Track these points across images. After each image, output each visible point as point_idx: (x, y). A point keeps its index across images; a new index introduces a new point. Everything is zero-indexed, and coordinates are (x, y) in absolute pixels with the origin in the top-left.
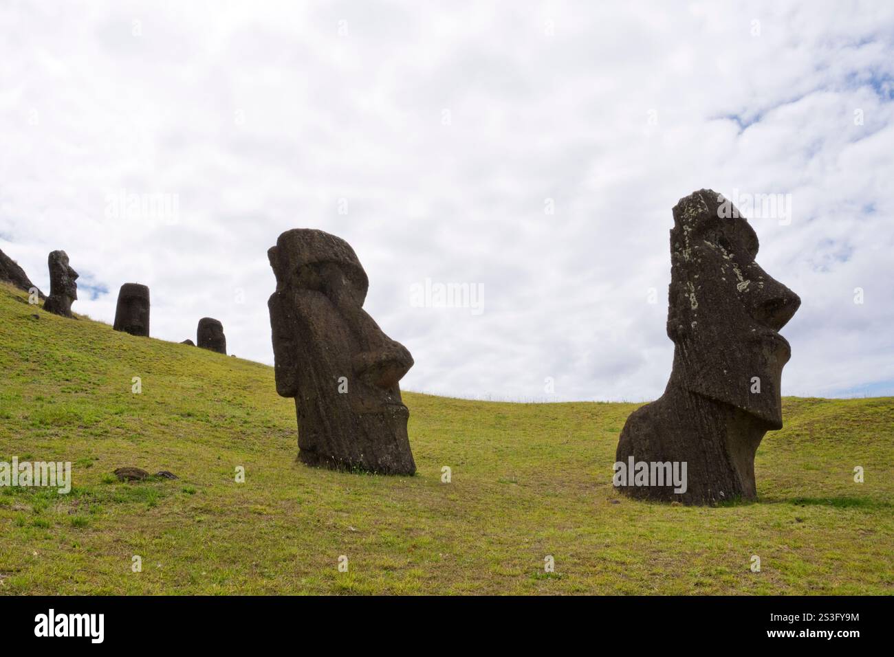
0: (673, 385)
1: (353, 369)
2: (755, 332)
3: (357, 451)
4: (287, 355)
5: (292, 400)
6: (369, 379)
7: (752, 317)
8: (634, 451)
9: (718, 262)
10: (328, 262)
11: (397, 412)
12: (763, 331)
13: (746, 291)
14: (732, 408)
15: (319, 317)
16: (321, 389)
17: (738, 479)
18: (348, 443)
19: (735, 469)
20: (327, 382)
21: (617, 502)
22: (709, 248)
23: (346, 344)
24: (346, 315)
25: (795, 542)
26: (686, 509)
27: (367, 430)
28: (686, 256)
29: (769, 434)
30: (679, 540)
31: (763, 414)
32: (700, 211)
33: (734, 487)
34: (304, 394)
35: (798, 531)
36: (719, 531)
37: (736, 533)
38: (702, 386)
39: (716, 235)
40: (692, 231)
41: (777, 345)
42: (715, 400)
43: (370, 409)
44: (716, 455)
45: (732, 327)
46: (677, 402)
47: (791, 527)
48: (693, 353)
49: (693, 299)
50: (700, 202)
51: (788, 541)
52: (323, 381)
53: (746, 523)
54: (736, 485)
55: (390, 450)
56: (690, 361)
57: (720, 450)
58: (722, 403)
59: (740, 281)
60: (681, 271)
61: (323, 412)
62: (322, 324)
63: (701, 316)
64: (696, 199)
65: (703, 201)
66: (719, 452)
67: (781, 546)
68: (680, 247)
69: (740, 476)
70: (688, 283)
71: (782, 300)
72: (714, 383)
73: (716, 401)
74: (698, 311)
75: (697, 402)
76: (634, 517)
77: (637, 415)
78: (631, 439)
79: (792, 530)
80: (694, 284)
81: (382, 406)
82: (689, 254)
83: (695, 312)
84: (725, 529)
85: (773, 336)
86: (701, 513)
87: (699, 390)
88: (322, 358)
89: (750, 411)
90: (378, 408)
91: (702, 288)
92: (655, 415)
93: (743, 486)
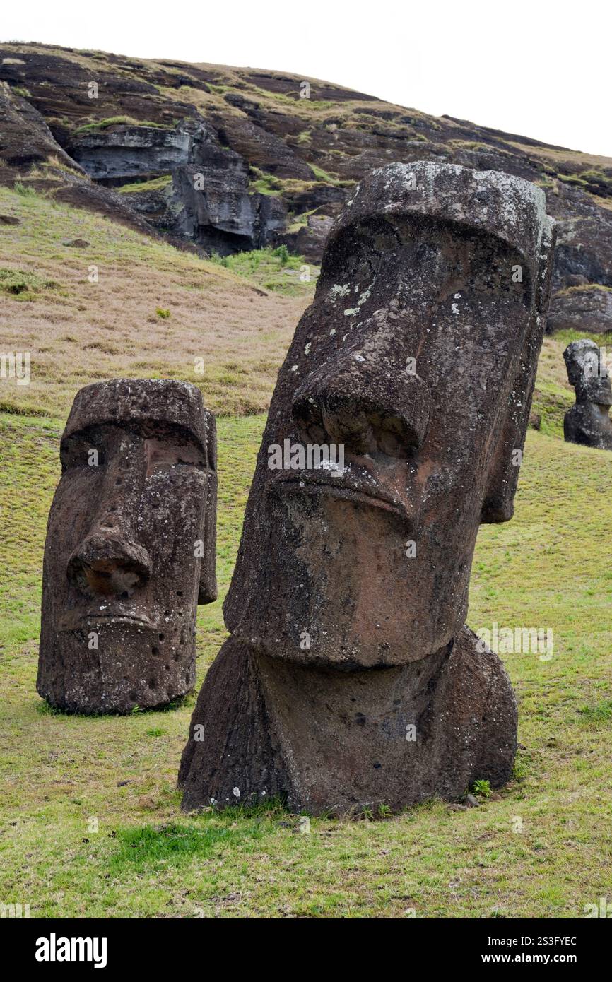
27: (62, 653)
54: (273, 778)
55: (86, 680)
81: (80, 620)
90: (76, 624)
93: (296, 781)
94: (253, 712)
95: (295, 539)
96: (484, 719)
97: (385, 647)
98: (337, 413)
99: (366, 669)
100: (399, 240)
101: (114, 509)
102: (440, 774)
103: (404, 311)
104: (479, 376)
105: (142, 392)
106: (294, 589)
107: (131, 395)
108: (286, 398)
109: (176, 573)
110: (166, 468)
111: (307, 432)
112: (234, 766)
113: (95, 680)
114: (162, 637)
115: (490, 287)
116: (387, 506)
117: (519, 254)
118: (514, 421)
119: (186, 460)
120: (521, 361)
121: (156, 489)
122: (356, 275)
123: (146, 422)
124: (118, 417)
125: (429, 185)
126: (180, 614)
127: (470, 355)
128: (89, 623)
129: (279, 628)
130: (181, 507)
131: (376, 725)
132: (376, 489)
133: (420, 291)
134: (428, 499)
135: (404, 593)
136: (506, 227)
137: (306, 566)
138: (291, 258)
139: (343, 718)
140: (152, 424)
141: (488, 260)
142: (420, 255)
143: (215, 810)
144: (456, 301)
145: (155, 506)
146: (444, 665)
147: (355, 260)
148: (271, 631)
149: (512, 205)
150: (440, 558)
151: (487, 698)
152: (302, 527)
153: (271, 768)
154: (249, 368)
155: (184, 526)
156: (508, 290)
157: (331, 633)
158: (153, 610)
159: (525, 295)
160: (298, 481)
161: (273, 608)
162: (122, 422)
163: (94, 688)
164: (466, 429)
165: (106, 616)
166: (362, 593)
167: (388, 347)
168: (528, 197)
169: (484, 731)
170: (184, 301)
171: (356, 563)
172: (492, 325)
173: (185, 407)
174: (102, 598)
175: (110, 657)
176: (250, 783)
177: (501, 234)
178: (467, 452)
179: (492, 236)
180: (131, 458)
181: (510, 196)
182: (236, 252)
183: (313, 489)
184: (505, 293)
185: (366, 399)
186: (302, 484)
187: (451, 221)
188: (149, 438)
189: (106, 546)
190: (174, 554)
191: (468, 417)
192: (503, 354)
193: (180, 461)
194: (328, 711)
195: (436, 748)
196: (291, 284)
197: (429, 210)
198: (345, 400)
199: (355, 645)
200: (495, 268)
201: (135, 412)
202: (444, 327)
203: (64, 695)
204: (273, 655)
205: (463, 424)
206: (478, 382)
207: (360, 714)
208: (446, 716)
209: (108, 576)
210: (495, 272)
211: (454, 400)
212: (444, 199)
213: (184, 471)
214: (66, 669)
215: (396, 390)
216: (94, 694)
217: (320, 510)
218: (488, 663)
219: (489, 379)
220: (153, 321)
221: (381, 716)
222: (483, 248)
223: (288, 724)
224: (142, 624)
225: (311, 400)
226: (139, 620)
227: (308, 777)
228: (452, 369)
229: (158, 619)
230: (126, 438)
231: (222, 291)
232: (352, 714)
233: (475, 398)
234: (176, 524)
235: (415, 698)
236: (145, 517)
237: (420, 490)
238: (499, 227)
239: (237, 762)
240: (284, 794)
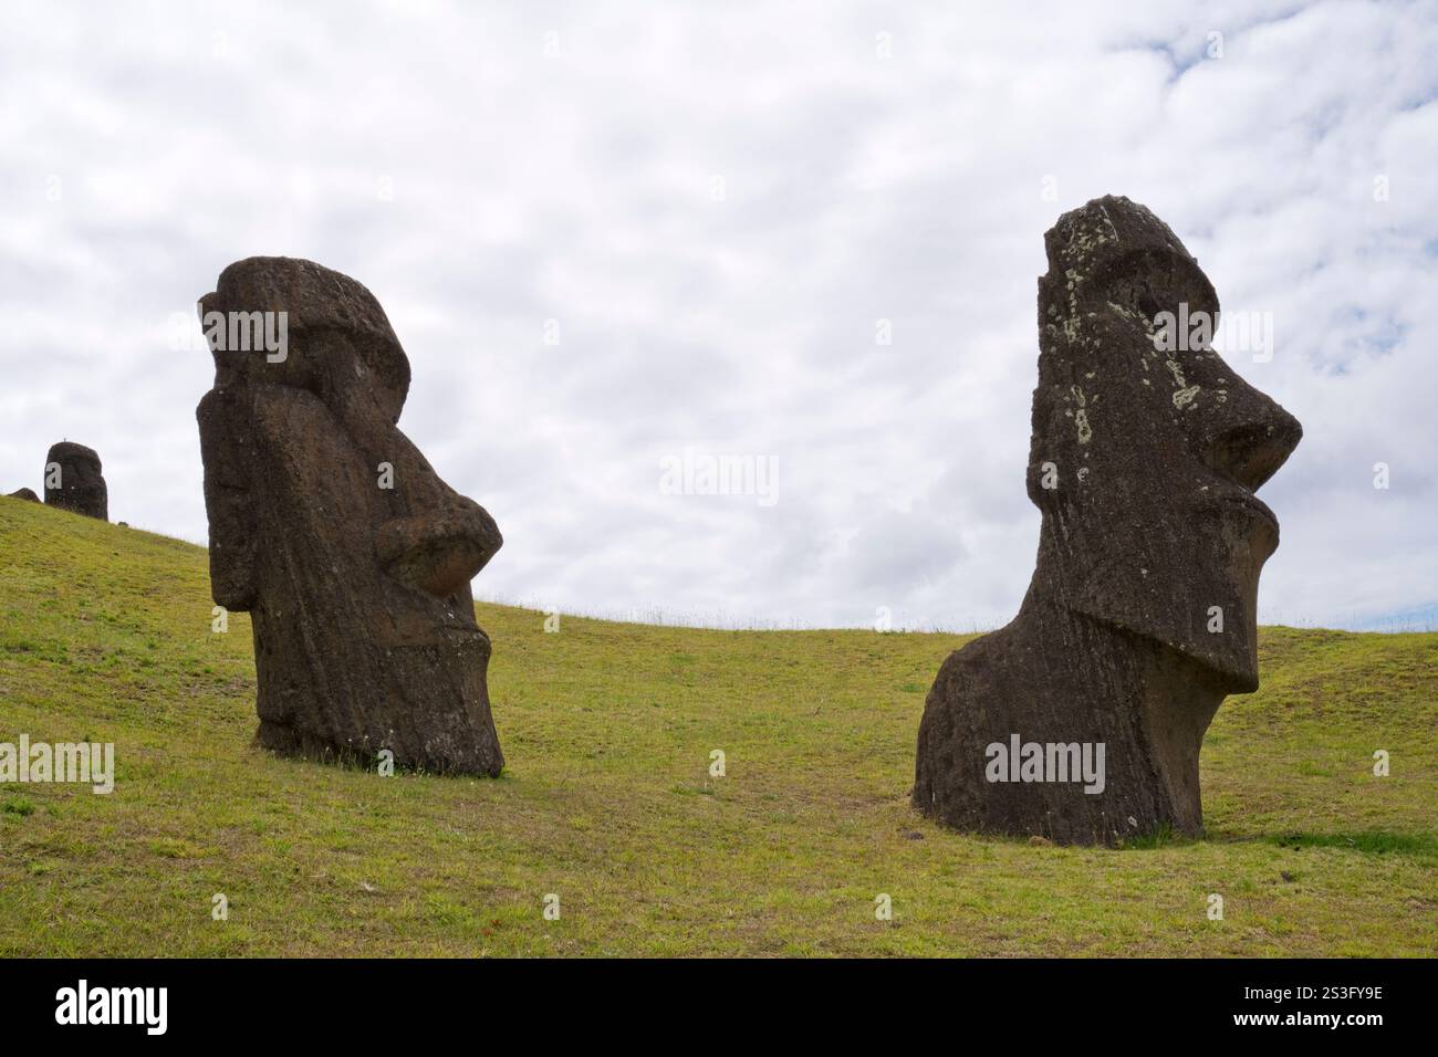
0: (1037, 597)
1: (375, 554)
2: (1207, 492)
3: (381, 726)
4: (235, 523)
5: (245, 618)
6: (409, 575)
7: (1202, 462)
8: (955, 731)
9: (1135, 346)
10: (326, 328)
11: (466, 645)
12: (1222, 490)
13: (1190, 408)
14: (1156, 646)
15: (305, 445)
16: (307, 595)
17: (1165, 789)
18: (363, 709)
19: (1159, 771)
20: (320, 580)
21: (918, 836)
22: (1118, 318)
23: (361, 502)
24: (362, 440)
25: (1279, 921)
26: (1058, 851)
27: (402, 681)
28: (1071, 333)
29: (1231, 701)
30: (1042, 914)
31: (1220, 661)
32: (1102, 240)
33: (1156, 809)
34: (270, 606)
35: (1285, 899)
36: (1124, 897)
37: (1159, 901)
38: (1096, 599)
39: (1133, 291)
40: (1084, 283)
41: (1251, 519)
42: (1121, 631)
43: (409, 637)
44: (1122, 742)
45: (1160, 481)
46: (1044, 631)
47: (1272, 891)
48: (1079, 532)
49: (1082, 422)
50: (1102, 222)
51: (1264, 920)
52: (311, 578)
53: (1183, 883)
54: (1161, 805)
55: (451, 724)
56: (1074, 548)
57: (1130, 732)
58: (1136, 635)
59: (1179, 388)
60: (1057, 363)
61: (311, 644)
62: (312, 459)
63: (1099, 458)
64: (1093, 215)
65: (1107, 221)
66: (1127, 736)
67: (1250, 929)
68: (1057, 315)
69: (1170, 787)
70: (1073, 390)
71: (1264, 428)
72: (1120, 595)
73: (1125, 633)
74: (1091, 446)
75: (1085, 634)
76: (952, 868)
77: (963, 658)
78: (948, 706)
79: (1274, 898)
80: (1084, 390)
81: (433, 631)
82: (1076, 330)
83: (1084, 448)
84: (1137, 892)
85: (1244, 500)
86: (1088, 861)
87: (1089, 609)
88: (309, 529)
89: (1194, 654)
90: (426, 636)
91: (1100, 399)
92: (1000, 658)
95: (1225, 557)
112: (1122, 794)
152: (1232, 547)
153: (1156, 794)
160: (1241, 501)
176: (1145, 811)
240: (1170, 820)
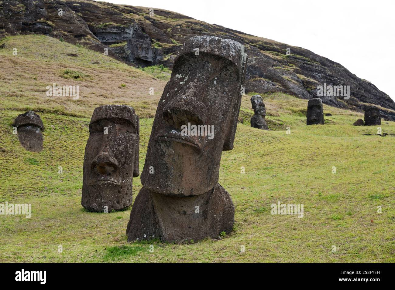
17: (160, 227)
27: (90, 193)
33: (155, 233)
43: (91, 184)
54: (157, 231)
93: (164, 232)
94: (150, 210)
95: (164, 155)
96: (224, 212)
97: (192, 190)
98: (177, 115)
99: (186, 196)
100: (198, 60)
101: (106, 146)
102: (210, 230)
103: (199, 83)
104: (222, 104)
105: (115, 109)
106: (163, 171)
107: (112, 110)
108: (161, 110)
109: (126, 167)
110: (123, 134)
111: (168, 121)
112: (144, 228)
113: (100, 201)
114: (121, 187)
115: (226, 75)
116: (193, 145)
117: (236, 65)
118: (234, 118)
119: (130, 131)
120: (236, 99)
121: (120, 140)
122: (184, 71)
123: (117, 119)
124: (108, 117)
125: (207, 43)
126: (127, 180)
127: (220, 97)
128: (98, 183)
129: (158, 184)
130: (128, 146)
131: (189, 214)
132: (189, 139)
133: (204, 77)
134: (206, 143)
135: (198, 172)
136: (231, 57)
137: (167, 164)
138: (164, 68)
139: (179, 212)
140: (118, 119)
141: (226, 67)
142: (204, 65)
143: (138, 242)
144: (216, 80)
145: (119, 146)
146: (211, 196)
147: (184, 66)
148: (156, 185)
149: (234, 50)
150: (210, 161)
151: (225, 206)
152: (166, 151)
153: (156, 228)
154: (151, 103)
155: (129, 152)
156: (232, 76)
157: (175, 185)
158: (119, 179)
159: (237, 78)
160: (164, 136)
161: (156, 177)
162: (109, 119)
163: (100, 204)
164: (218, 120)
165: (103, 181)
166: (185, 172)
167: (194, 94)
168: (238, 47)
169: (224, 216)
170: (130, 82)
171: (183, 163)
172: (227, 88)
173: (129, 114)
174: (102, 175)
175: (105, 194)
176: (149, 233)
177: (230, 59)
178: (218, 128)
179: (227, 59)
180: (112, 130)
181: (233, 47)
182: (147, 66)
183: (169, 140)
184: (231, 77)
185: (186, 110)
186: (166, 138)
187: (214, 54)
188: (118, 124)
189: (104, 158)
190: (125, 161)
191: (219, 117)
192: (230, 97)
193: (128, 131)
194: (174, 210)
195: (209, 222)
196: (165, 77)
197: (207, 51)
198: (180, 111)
199: (182, 189)
200: (228, 69)
201: (113, 116)
202: (212, 88)
203: (90, 205)
204: (156, 192)
205: (217, 119)
206: (222, 105)
207: (184, 211)
208: (211, 211)
209: (104, 168)
210: (228, 71)
211: (215, 111)
212: (212, 47)
213: (129, 135)
214: (91, 197)
215: (196, 108)
216: (100, 206)
217: (172, 146)
218: (225, 195)
219: (226, 105)
220: (120, 88)
221: (191, 211)
222: (224, 63)
223: (161, 214)
224: (115, 183)
225: (169, 111)
226: (114, 182)
227: (168, 231)
228: (214, 101)
229: (120, 182)
230: (110, 124)
231: (142, 78)
232: (181, 211)
233: (221, 110)
234: (126, 152)
235: (202, 206)
236: (116, 149)
237: (204, 140)
238: (229, 56)
239: (145, 226)
240: (160, 236)
